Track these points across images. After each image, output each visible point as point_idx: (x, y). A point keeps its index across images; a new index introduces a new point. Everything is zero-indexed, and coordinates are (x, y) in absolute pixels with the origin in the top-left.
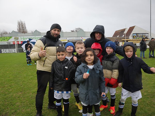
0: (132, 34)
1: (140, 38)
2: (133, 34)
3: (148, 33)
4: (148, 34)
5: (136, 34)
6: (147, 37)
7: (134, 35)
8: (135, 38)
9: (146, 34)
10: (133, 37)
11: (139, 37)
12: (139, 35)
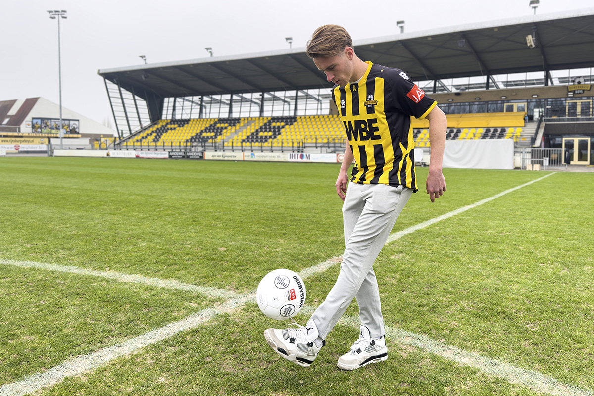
0: (29, 118)
1: (53, 131)
2: (33, 119)
3: (78, 120)
4: (77, 123)
5: (42, 119)
6: (74, 128)
7: (35, 121)
8: (39, 130)
9: (72, 123)
10: (33, 127)
11: (52, 128)
12: (49, 122)
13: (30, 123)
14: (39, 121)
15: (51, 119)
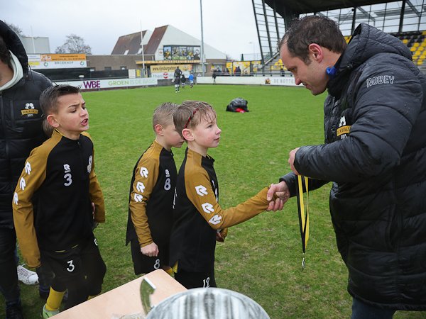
0: (160, 46)
1: (181, 58)
2: (164, 46)
3: (199, 46)
5: (172, 46)
7: (166, 49)
8: (170, 57)
9: (195, 48)
10: (165, 54)
11: (180, 55)
12: (177, 49)
13: (162, 51)
14: (170, 48)
15: (179, 46)
